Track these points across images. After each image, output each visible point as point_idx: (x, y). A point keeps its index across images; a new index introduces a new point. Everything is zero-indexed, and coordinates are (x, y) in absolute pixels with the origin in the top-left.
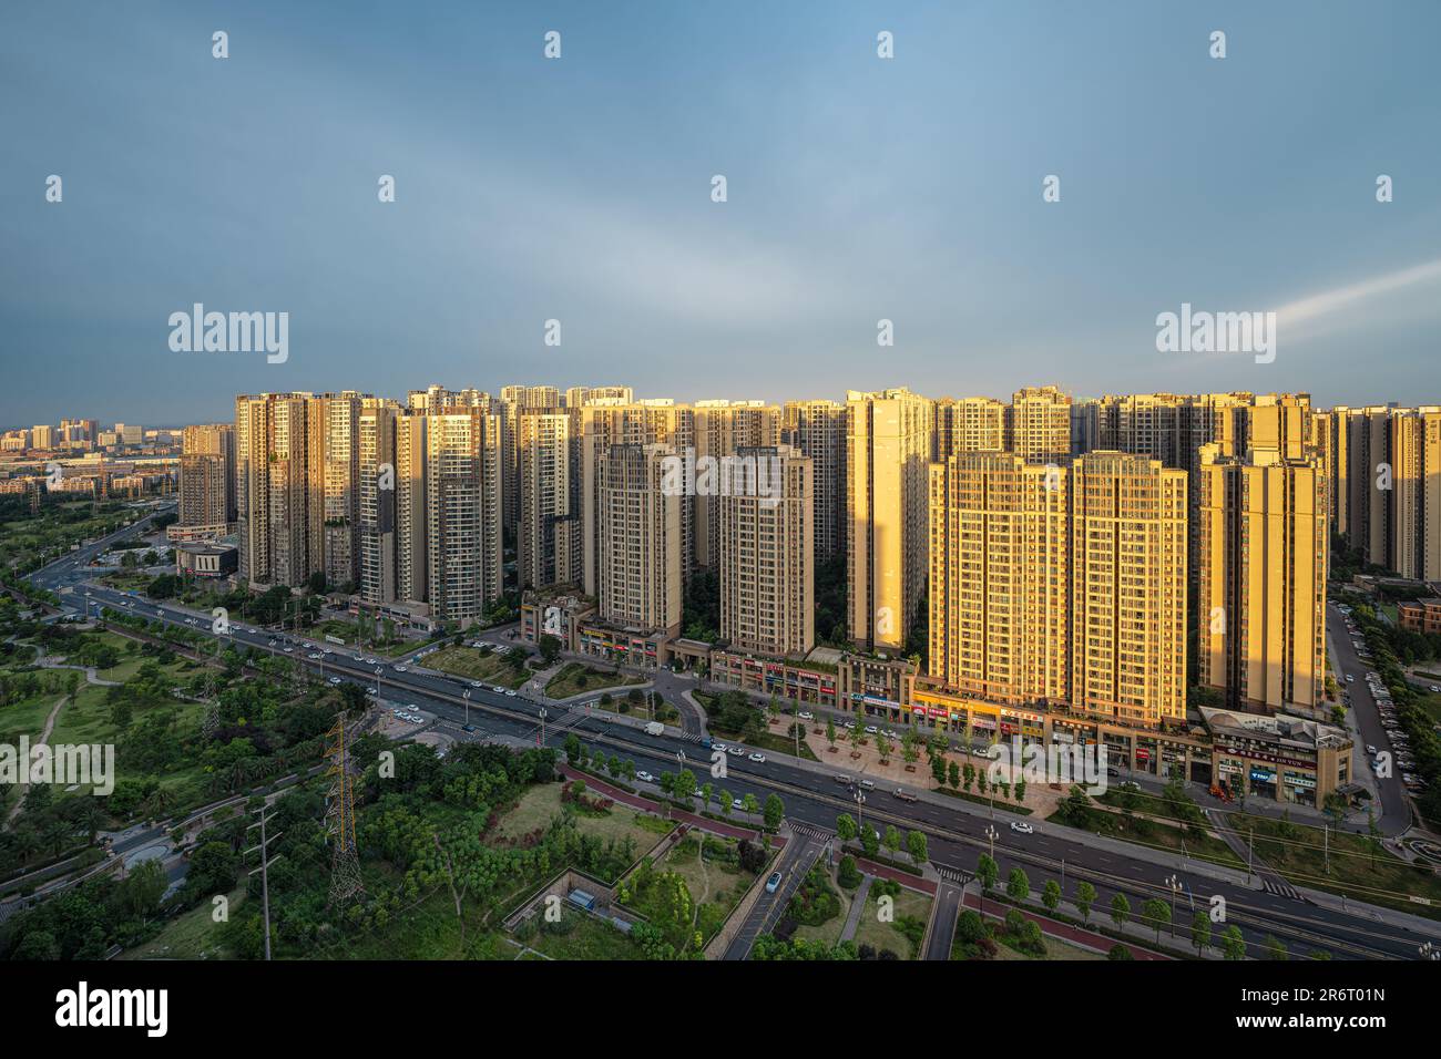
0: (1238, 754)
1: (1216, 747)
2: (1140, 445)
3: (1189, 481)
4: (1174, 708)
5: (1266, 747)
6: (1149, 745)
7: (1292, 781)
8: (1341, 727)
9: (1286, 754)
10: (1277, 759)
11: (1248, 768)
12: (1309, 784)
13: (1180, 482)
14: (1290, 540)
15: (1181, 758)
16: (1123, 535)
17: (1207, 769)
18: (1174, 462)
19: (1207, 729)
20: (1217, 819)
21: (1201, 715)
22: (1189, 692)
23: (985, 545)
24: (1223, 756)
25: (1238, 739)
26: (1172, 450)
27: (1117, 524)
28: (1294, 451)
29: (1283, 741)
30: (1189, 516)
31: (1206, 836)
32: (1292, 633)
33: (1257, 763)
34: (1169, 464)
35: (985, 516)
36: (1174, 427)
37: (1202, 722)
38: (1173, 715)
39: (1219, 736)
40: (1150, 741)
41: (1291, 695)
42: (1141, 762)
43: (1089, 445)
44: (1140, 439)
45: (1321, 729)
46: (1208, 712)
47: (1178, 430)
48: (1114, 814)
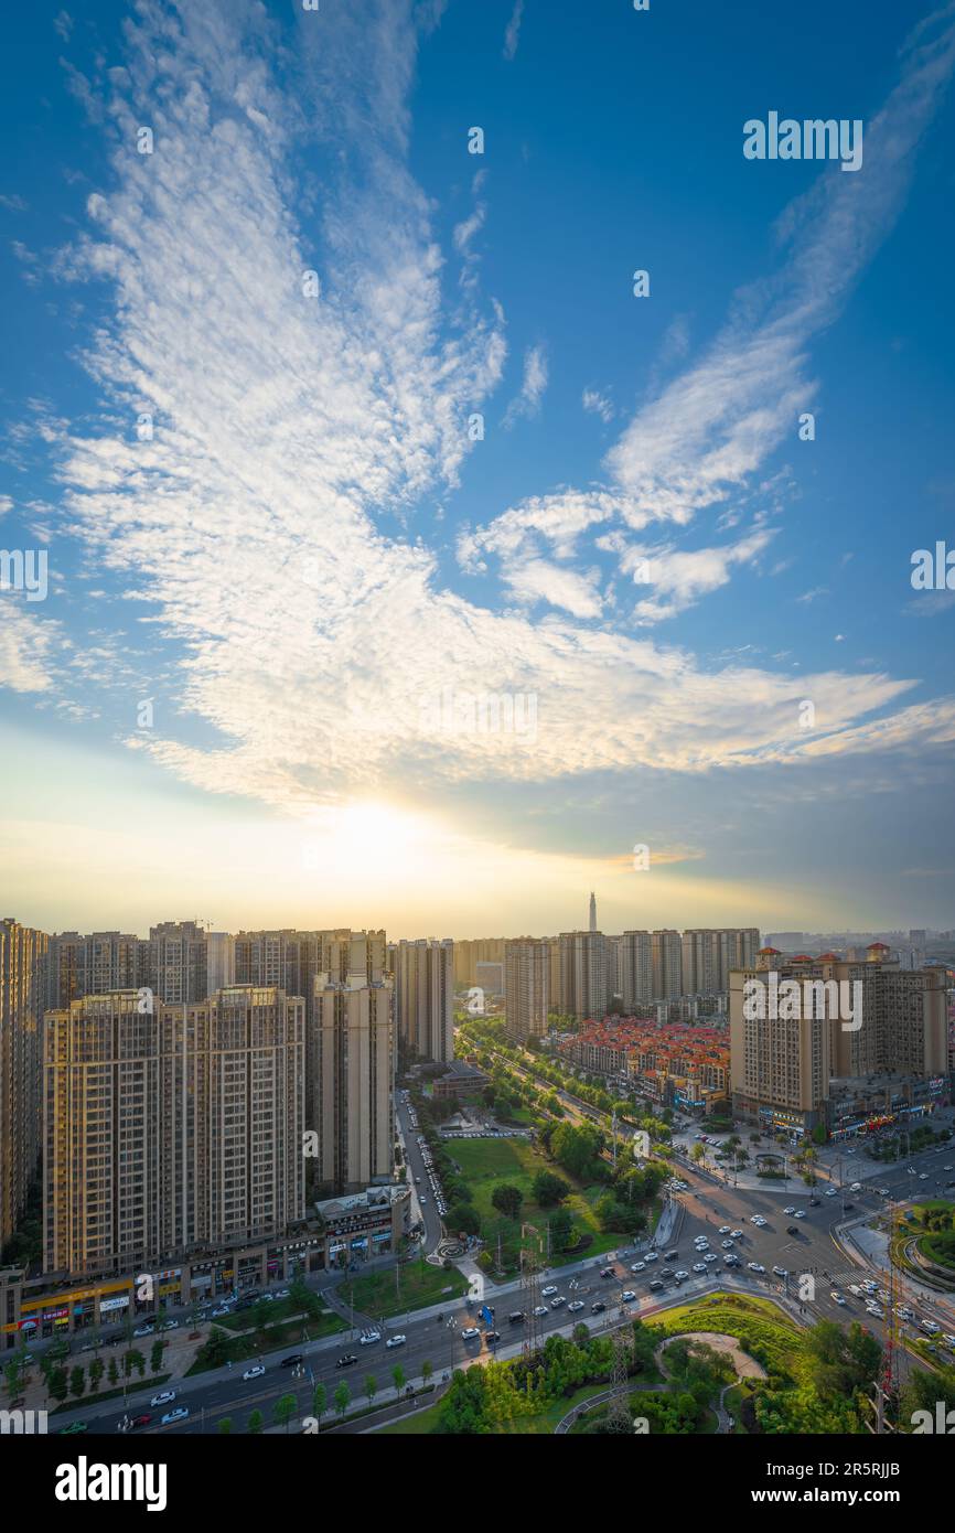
0: (343, 1233)
1: (329, 1233)
2: (270, 977)
3: (307, 1006)
4: (296, 1213)
5: (361, 1220)
6: (276, 1256)
7: (377, 1238)
8: (404, 1183)
9: (373, 1219)
10: (366, 1226)
11: (349, 1241)
12: (386, 1236)
13: (299, 1008)
14: (373, 1046)
15: (302, 1255)
16: (254, 1063)
17: (321, 1255)
18: (296, 990)
19: (321, 1222)
20: (329, 1296)
21: (317, 1210)
22: (307, 1194)
23: (115, 1099)
24: (333, 1239)
25: (343, 1220)
26: (294, 980)
27: (249, 1053)
28: (377, 975)
29: (371, 1209)
30: (307, 1037)
31: (321, 1315)
32: (375, 1120)
33: (354, 1235)
34: (292, 992)
35: (116, 1066)
36: (296, 959)
37: (318, 1217)
38: (296, 1219)
39: (329, 1223)
40: (278, 1250)
41: (375, 1169)
42: (271, 1273)
43: (226, 980)
44: (269, 972)
45: (393, 1191)
46: (321, 1206)
47: (299, 961)
48: (249, 1335)
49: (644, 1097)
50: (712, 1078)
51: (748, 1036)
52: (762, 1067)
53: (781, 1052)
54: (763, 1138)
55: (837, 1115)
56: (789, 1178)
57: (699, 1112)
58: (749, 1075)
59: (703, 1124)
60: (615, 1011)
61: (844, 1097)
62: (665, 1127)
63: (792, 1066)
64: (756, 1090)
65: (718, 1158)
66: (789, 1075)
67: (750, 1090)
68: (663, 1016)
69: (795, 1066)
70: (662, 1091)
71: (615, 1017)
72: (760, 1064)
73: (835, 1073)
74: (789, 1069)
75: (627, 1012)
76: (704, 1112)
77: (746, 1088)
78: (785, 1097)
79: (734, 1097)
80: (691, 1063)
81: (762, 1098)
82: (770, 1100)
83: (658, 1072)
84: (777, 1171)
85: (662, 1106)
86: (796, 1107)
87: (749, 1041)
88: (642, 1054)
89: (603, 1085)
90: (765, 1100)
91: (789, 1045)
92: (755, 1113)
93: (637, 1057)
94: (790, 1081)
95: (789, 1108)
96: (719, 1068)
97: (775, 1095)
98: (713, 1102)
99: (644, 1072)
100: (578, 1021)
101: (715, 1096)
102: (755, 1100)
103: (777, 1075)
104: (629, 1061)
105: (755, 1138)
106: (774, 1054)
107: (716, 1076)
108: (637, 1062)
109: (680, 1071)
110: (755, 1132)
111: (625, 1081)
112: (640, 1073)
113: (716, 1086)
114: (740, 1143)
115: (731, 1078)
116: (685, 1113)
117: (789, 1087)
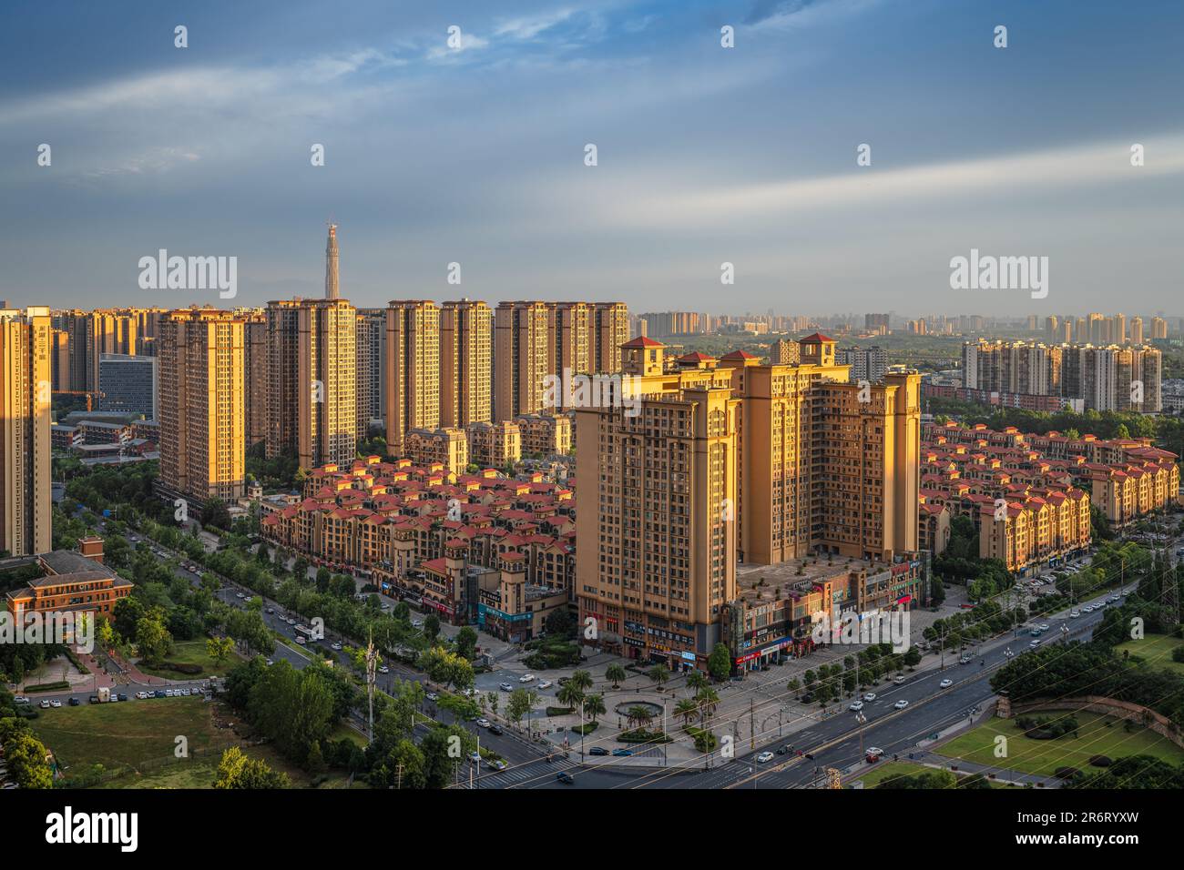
49: (425, 609)
50: (545, 570)
51: (607, 494)
52: (630, 548)
53: (659, 522)
54: (627, 673)
55: (747, 629)
56: (670, 741)
57: (516, 629)
58: (606, 564)
59: (526, 654)
60: (371, 451)
61: (758, 597)
62: (463, 662)
63: (676, 546)
64: (617, 589)
65: (552, 712)
66: (673, 562)
67: (607, 590)
68: (458, 458)
69: (682, 546)
70: (457, 597)
71: (374, 460)
72: (626, 542)
73: (746, 557)
74: (672, 550)
75: (392, 451)
76: (529, 632)
77: (604, 586)
78: (666, 601)
79: (581, 603)
80: (507, 544)
81: (628, 604)
82: (641, 607)
83: (451, 563)
84: (651, 731)
85: (456, 624)
86: (681, 617)
87: (606, 504)
88: (420, 530)
89: (349, 588)
90: (633, 606)
91: (673, 508)
92: (616, 630)
93: (410, 536)
94: (673, 572)
95: (672, 619)
96: (556, 551)
97: (649, 597)
98: (545, 614)
99: (424, 562)
100: (302, 470)
101: (548, 602)
102: (616, 608)
103: (652, 563)
104: (398, 545)
105: (614, 675)
106: (648, 526)
107: (550, 567)
108: (411, 545)
109: (487, 556)
110: (616, 664)
111: (391, 581)
112: (417, 564)
113: (550, 585)
114: (590, 683)
115: (577, 570)
116: (496, 634)
117: (673, 583)
